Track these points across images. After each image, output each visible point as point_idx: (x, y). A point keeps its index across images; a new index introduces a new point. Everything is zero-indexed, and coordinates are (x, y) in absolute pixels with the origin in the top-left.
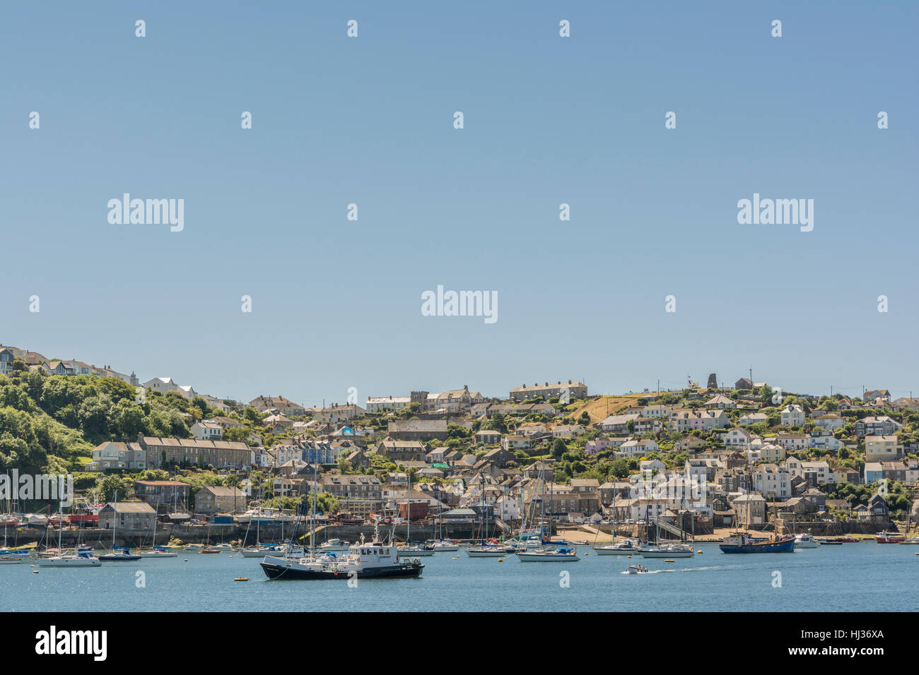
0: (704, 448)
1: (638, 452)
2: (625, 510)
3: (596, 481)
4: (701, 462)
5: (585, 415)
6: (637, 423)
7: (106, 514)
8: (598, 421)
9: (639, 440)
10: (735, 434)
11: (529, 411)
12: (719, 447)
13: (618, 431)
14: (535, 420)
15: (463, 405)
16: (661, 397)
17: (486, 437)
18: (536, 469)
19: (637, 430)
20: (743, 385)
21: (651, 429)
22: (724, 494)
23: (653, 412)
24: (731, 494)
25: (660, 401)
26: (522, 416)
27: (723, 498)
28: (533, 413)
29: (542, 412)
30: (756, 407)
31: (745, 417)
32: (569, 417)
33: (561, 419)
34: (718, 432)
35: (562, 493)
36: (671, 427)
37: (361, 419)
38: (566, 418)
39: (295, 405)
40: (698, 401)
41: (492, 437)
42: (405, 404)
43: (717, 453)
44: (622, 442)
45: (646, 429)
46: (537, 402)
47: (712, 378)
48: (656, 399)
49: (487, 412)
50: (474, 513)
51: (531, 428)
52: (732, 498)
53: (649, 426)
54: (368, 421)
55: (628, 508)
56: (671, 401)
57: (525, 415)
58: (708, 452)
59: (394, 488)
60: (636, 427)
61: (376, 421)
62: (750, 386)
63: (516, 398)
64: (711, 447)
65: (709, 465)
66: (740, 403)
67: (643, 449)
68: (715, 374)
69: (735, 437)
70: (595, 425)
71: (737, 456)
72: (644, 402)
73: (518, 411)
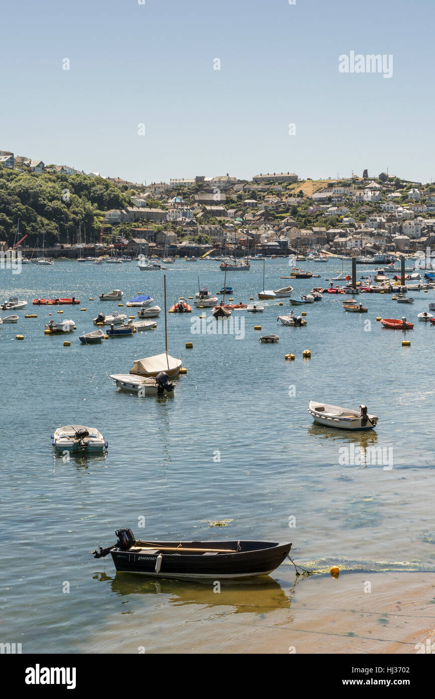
0: (372, 212)
1: (338, 213)
2: (344, 243)
3: (325, 228)
4: (375, 219)
5: (301, 192)
6: (333, 197)
7: (131, 244)
8: (310, 195)
9: (338, 207)
10: (388, 204)
11: (268, 189)
12: (380, 211)
13: (322, 201)
14: (273, 195)
15: (228, 185)
16: (340, 183)
17: (249, 203)
18: (288, 222)
19: (333, 201)
20: (383, 177)
21: (341, 201)
22: (389, 235)
23: (338, 191)
24: (392, 235)
25: (340, 184)
26: (264, 192)
27: (389, 237)
28: (270, 190)
29: (276, 190)
30: (393, 189)
31: (389, 195)
32: (292, 192)
33: (287, 194)
34: (378, 203)
35: (308, 234)
36: (352, 199)
37: (171, 192)
38: (291, 193)
39: (131, 183)
40: (361, 185)
41: (253, 203)
42: (192, 183)
43: (379, 214)
44: (329, 208)
45: (338, 201)
46: (271, 183)
47: (366, 172)
48: (338, 184)
49: (244, 189)
50: (278, 244)
51: (273, 199)
52: (393, 237)
53: (340, 199)
54: (175, 193)
55: (346, 242)
56: (345, 184)
57: (266, 191)
58: (375, 214)
59: (230, 231)
60: (332, 199)
61: (180, 192)
62: (387, 177)
63: (256, 181)
64: (376, 211)
65: (378, 221)
66: (384, 186)
67: (341, 212)
68: (367, 170)
69: (388, 206)
70: (308, 198)
71: (392, 216)
72: (331, 185)
73: (262, 189)
